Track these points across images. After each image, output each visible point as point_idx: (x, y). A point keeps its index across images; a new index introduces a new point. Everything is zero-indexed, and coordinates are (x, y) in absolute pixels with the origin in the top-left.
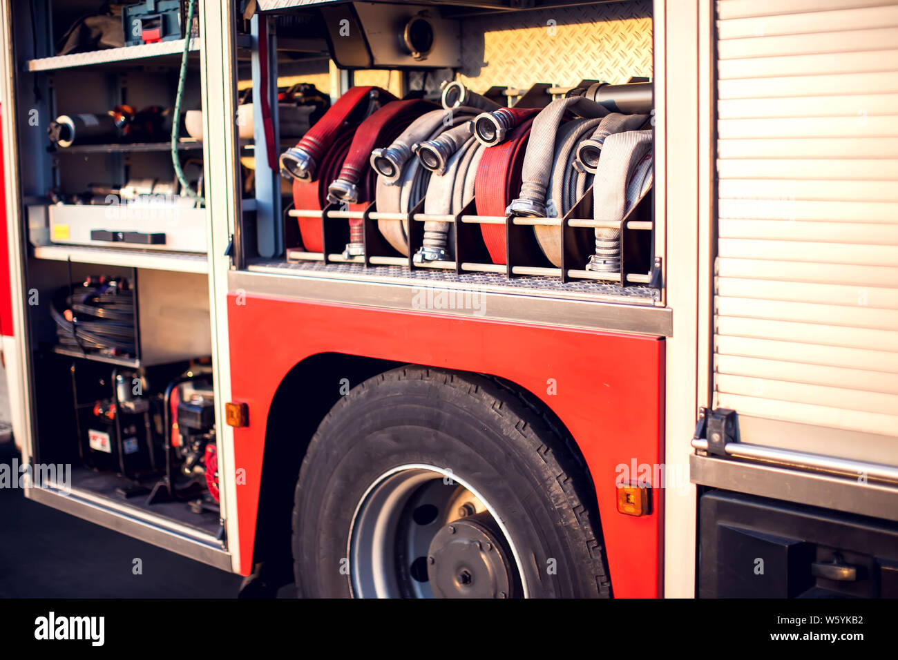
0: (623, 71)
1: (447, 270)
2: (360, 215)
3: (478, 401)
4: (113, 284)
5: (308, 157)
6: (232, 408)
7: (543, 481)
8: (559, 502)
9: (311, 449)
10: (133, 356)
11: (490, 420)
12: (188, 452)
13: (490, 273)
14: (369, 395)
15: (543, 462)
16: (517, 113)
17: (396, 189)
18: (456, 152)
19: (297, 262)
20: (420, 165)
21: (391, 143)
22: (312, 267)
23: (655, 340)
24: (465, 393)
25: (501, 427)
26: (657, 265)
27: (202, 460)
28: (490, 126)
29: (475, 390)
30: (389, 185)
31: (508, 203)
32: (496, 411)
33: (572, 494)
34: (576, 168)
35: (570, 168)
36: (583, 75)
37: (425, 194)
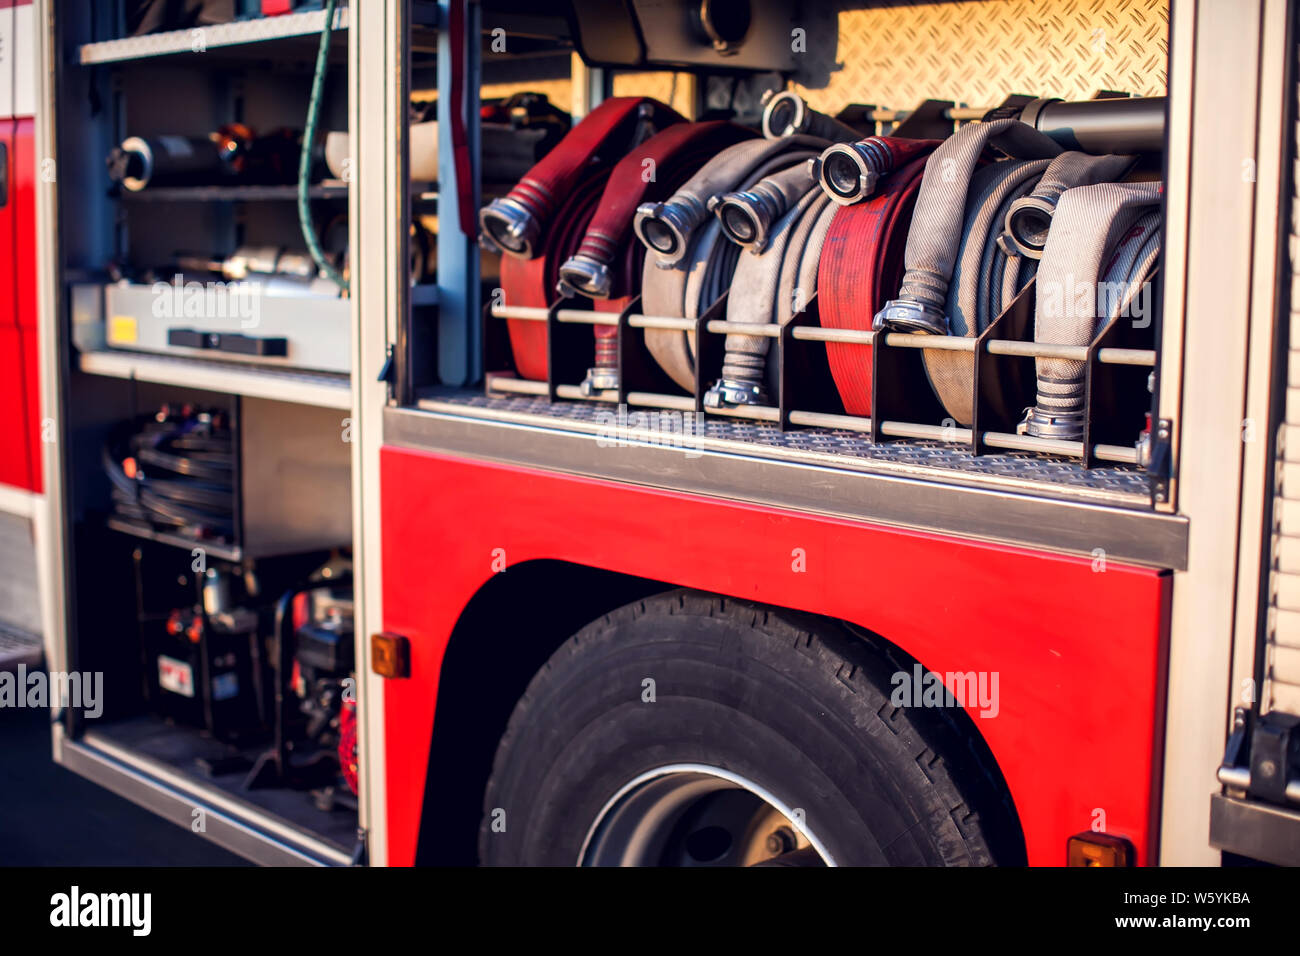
0: (1082, 82)
1: (764, 421)
2: (613, 319)
3: (810, 662)
4: (205, 418)
5: (528, 215)
6: (383, 645)
7: (927, 816)
8: (953, 857)
9: (515, 721)
10: (230, 542)
11: (832, 700)
12: (314, 707)
13: (840, 430)
14: (619, 637)
15: (927, 781)
16: (897, 147)
17: (676, 276)
18: (785, 212)
19: (502, 397)
20: (721, 235)
21: (672, 193)
22: (527, 407)
23: (1154, 575)
24: (787, 646)
25: (853, 712)
26: (1164, 433)
27: (334, 723)
28: (848, 167)
29: (806, 641)
30: (665, 268)
31: (877, 306)
32: (843, 682)
33: (977, 843)
34: (1003, 247)
35: (992, 248)
36: (1009, 86)
37: (729, 285)
